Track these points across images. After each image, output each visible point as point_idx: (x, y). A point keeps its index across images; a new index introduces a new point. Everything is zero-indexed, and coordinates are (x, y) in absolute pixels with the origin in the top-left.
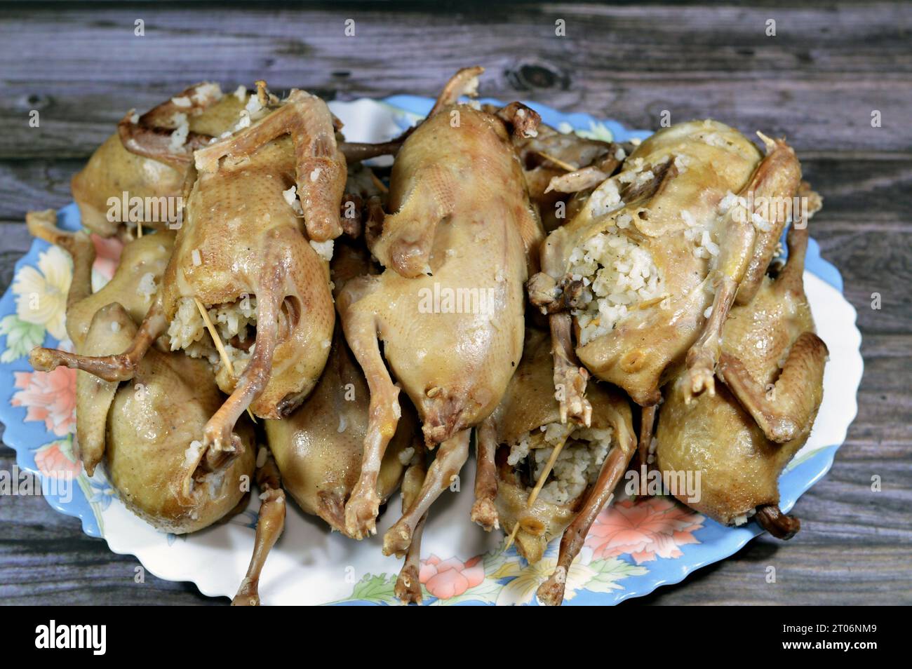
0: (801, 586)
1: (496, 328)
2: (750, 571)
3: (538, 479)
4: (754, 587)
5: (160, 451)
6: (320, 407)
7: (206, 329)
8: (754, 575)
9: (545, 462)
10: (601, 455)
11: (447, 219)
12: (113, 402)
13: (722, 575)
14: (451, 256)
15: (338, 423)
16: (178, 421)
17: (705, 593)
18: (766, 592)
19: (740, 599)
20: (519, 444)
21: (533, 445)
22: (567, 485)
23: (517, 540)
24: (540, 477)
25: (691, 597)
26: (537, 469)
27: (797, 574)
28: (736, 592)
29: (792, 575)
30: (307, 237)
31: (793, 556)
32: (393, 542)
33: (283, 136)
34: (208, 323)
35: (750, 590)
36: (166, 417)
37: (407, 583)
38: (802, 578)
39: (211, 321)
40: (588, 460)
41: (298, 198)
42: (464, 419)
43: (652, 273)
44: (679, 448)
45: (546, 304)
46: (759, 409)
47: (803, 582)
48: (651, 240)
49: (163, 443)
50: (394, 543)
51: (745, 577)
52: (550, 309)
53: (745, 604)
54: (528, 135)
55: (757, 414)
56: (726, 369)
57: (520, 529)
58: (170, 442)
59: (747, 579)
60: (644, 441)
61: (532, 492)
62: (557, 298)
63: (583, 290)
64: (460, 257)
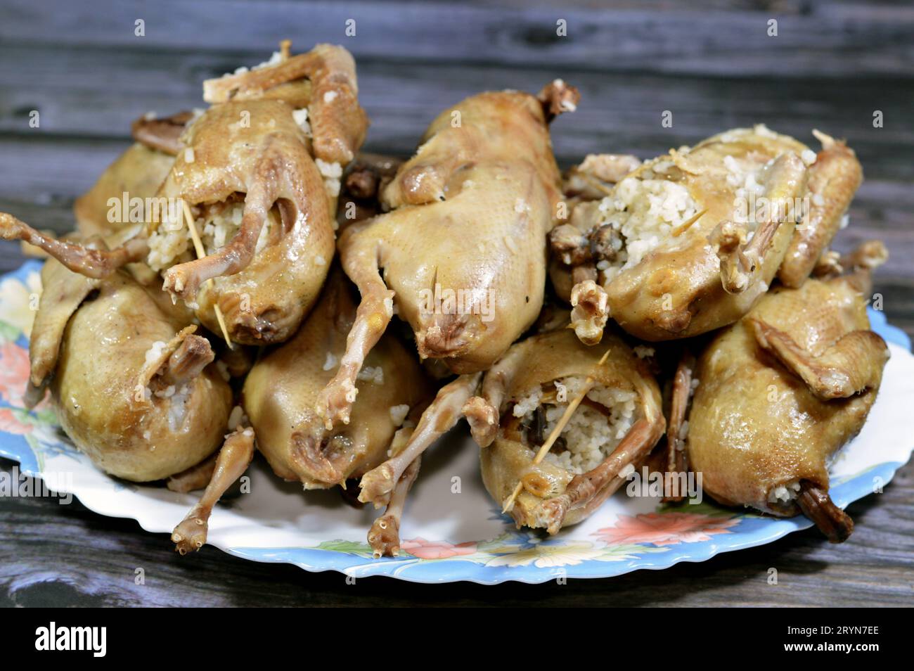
0: (853, 596)
1: (510, 250)
2: (793, 581)
3: (548, 438)
4: (796, 593)
5: (119, 353)
6: (308, 349)
7: (191, 241)
8: (797, 584)
9: (556, 422)
10: (623, 428)
11: (469, 166)
12: (75, 312)
13: (760, 582)
14: (469, 187)
15: (324, 361)
16: (144, 328)
17: (737, 594)
18: (810, 599)
19: (778, 601)
20: (528, 397)
21: (545, 400)
22: (581, 459)
23: (518, 503)
24: (549, 435)
25: (721, 596)
26: (546, 427)
27: (850, 587)
28: (774, 596)
29: (842, 587)
30: (313, 155)
31: (845, 572)
32: (371, 481)
33: (301, 78)
34: (194, 234)
35: (793, 596)
36: (131, 322)
37: (383, 525)
38: (855, 590)
39: (198, 232)
40: (608, 435)
41: (308, 120)
42: (465, 339)
43: (688, 206)
44: (713, 417)
45: (570, 249)
46: (806, 364)
47: (856, 593)
48: (689, 177)
49: (123, 345)
50: (373, 483)
51: (787, 585)
52: (575, 256)
53: (786, 606)
54: (563, 107)
55: (804, 370)
56: (770, 334)
57: (524, 490)
58: (130, 346)
59: (789, 587)
60: (673, 426)
61: (539, 450)
62: (583, 247)
63: (611, 233)
64: (478, 188)
